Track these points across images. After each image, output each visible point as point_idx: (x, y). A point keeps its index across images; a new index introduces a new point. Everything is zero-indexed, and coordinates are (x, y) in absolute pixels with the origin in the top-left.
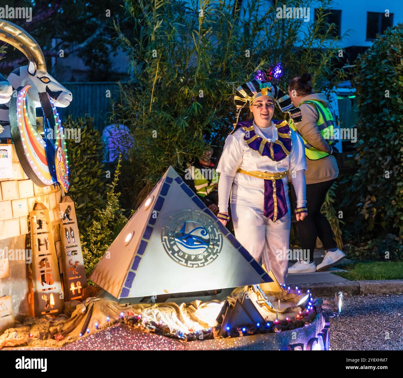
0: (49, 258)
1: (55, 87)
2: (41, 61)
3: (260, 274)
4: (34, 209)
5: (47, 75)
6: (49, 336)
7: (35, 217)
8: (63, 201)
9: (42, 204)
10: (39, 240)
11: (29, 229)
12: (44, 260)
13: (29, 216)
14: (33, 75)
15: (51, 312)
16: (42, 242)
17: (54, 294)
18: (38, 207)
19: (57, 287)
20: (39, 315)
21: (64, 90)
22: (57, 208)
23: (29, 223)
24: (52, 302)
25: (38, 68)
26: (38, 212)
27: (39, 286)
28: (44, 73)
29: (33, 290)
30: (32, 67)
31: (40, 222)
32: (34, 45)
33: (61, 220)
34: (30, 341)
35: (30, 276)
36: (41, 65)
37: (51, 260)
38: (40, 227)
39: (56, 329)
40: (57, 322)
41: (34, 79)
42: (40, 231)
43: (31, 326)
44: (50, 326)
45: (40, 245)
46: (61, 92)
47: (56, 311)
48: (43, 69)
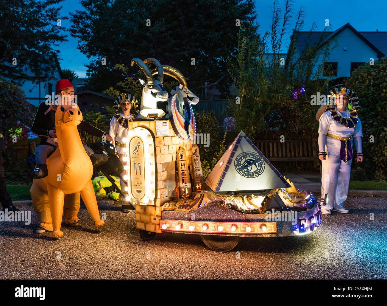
0: (185, 172)
1: (191, 95)
2: (185, 84)
3: (285, 183)
4: (179, 150)
5: (188, 90)
6: (184, 207)
7: (180, 153)
8: (194, 146)
9: (182, 148)
10: (181, 164)
11: (177, 159)
12: (183, 173)
13: (176, 153)
14: (182, 90)
15: (186, 196)
16: (182, 165)
17: (187, 188)
18: (181, 149)
19: (189, 185)
20: (180, 197)
21: (195, 96)
22: (190, 150)
23: (177, 156)
24: (187, 192)
25: (184, 87)
26: (181, 151)
27: (181, 185)
28: (186, 89)
29: (178, 186)
30: (181, 86)
31: (182, 156)
32: (182, 76)
33: (192, 155)
34: (175, 209)
35: (177, 180)
36: (185, 85)
37: (187, 173)
38: (182, 158)
39: (187, 204)
40: (188, 201)
41: (182, 92)
42: (182, 159)
43: (176, 202)
44: (185, 203)
45: (182, 166)
46: (194, 97)
47: (189, 196)
48: (186, 87)
